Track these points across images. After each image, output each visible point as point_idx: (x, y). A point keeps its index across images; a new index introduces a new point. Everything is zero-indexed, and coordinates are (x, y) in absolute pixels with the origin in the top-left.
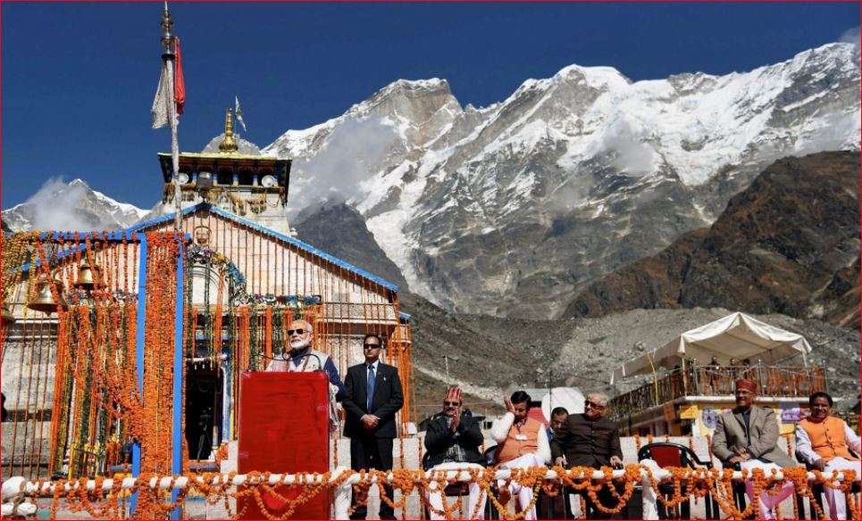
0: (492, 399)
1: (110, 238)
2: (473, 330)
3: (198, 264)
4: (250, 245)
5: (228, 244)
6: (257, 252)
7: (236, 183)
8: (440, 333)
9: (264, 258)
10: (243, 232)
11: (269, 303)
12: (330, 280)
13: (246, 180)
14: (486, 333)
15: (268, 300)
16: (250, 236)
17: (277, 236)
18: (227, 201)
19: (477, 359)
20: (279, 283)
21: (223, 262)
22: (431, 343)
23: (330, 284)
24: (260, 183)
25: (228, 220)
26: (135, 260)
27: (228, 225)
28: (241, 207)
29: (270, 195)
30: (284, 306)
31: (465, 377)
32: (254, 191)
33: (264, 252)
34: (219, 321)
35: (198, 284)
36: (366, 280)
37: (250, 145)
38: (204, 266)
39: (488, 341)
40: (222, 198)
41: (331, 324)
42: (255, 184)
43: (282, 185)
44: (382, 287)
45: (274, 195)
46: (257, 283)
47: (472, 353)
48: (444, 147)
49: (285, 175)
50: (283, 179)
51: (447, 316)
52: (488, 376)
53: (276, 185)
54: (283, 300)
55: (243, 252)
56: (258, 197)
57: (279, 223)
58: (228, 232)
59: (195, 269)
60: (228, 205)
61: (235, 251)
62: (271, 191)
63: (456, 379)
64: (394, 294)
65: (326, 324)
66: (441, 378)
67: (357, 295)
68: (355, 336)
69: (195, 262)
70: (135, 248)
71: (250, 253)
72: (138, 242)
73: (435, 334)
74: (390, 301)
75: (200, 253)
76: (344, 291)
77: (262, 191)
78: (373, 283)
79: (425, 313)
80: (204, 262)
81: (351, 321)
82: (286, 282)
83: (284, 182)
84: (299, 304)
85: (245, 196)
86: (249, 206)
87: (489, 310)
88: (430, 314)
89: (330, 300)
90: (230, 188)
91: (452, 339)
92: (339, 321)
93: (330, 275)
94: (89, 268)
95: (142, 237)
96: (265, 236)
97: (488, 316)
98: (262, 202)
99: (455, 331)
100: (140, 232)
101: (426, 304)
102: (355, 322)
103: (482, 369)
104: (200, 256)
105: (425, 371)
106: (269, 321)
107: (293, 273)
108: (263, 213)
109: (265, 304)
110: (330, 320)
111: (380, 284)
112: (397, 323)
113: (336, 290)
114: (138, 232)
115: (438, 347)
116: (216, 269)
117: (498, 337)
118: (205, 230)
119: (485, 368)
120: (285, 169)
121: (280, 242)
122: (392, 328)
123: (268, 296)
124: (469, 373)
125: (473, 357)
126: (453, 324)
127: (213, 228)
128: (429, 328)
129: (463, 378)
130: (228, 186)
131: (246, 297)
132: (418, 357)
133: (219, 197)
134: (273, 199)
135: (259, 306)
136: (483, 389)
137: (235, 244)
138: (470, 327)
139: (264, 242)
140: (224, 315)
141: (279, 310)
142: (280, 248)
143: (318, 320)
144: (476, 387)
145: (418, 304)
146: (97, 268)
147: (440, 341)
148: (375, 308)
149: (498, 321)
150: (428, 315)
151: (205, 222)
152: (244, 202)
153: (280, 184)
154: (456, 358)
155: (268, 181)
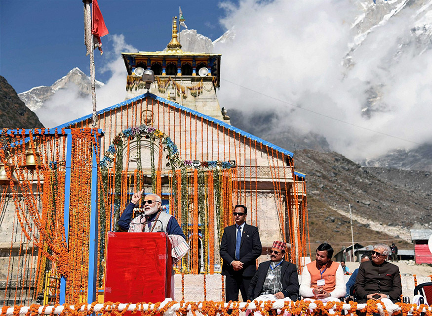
0: (398, 236)
1: (46, 133)
2: (382, 180)
3: (143, 138)
4: (183, 123)
5: (167, 124)
6: (189, 129)
7: (179, 74)
8: (355, 183)
9: (193, 133)
10: (177, 114)
11: (196, 167)
12: (242, 149)
13: (187, 71)
14: (393, 182)
15: (195, 165)
16: (183, 117)
17: (202, 117)
18: (173, 88)
19: (386, 204)
20: (205, 151)
21: (162, 136)
22: (347, 190)
23: (242, 152)
24: (197, 74)
25: (166, 105)
26: (64, 148)
27: (167, 109)
28: (184, 92)
29: (205, 83)
30: (206, 169)
31: (376, 219)
32: (193, 80)
33: (193, 128)
34: (160, 181)
35: (146, 153)
36: (270, 148)
37: (204, 38)
38: (149, 140)
39: (395, 189)
40: (169, 85)
41: (242, 182)
42: (194, 74)
43: (215, 75)
44: (281, 153)
45: (208, 82)
46: (188, 151)
47: (381, 199)
48: (358, 34)
49: (216, 67)
50: (216, 69)
51: (360, 169)
52: (395, 217)
53: (210, 75)
54: (206, 164)
55: (177, 129)
56: (196, 84)
57: (212, 104)
58: (167, 114)
59: (142, 142)
60: (173, 91)
61: (172, 128)
62: (206, 79)
63: (368, 219)
64: (291, 159)
65: (239, 182)
66: (356, 219)
67: (263, 160)
68: (261, 191)
69: (142, 137)
70: (64, 140)
71: (183, 129)
72: (66, 135)
73: (350, 184)
74: (288, 164)
75: (145, 131)
76: (253, 157)
77: (199, 80)
78: (275, 151)
79: (342, 167)
80: (147, 137)
81: (258, 180)
82: (210, 151)
83: (216, 72)
84: (218, 168)
85: (186, 84)
86: (189, 91)
87: (396, 164)
88: (346, 167)
89: (242, 164)
90: (176, 78)
91: (365, 188)
92: (249, 180)
93: (242, 145)
94: (32, 154)
95: (69, 132)
96: (193, 116)
97: (395, 169)
98: (199, 89)
99: (367, 181)
100: (68, 128)
101: (343, 160)
102: (261, 180)
103: (391, 212)
104: (146, 133)
105: (343, 213)
106: (196, 180)
107: (215, 144)
108: (200, 97)
109: (193, 167)
110: (242, 179)
111: (280, 151)
112: (293, 181)
113: (248, 157)
114: (66, 128)
115: (353, 194)
116: (157, 142)
117: (403, 186)
118: (149, 113)
119: (393, 211)
120: (216, 62)
121: (205, 121)
122: (290, 185)
123: (196, 162)
124: (379, 214)
125: (381, 201)
126: (365, 175)
127: (156, 111)
128: (345, 179)
129: (374, 219)
130: (174, 76)
131: (179, 163)
132: (337, 202)
133: (167, 85)
134: (208, 85)
135: (188, 169)
136: (391, 228)
137: (172, 122)
138: (379, 178)
139: (193, 121)
140: (163, 176)
141: (203, 172)
142: (205, 125)
143: (233, 179)
144: (385, 226)
145: (337, 160)
146: (38, 155)
147: (355, 189)
148: (276, 169)
149: (403, 173)
150: (344, 169)
151: (150, 107)
152: (186, 89)
153: (212, 74)
154: (368, 203)
155: (204, 72)
